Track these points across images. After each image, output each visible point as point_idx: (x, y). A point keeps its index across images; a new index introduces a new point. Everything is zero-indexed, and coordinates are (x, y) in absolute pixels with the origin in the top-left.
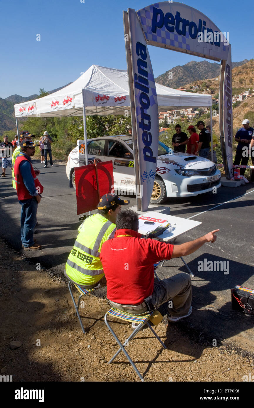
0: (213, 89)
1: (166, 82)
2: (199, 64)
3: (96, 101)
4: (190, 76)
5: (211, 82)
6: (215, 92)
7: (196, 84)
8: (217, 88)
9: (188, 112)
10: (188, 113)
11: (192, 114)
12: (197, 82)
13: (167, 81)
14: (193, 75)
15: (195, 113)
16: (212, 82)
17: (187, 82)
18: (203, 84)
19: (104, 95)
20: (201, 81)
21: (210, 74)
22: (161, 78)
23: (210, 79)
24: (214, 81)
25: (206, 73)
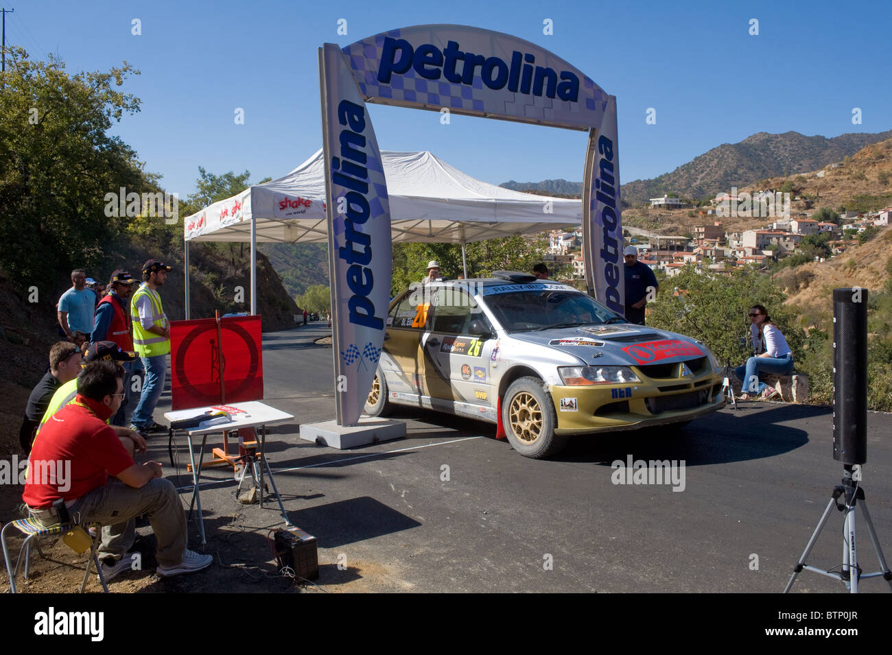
0: (810, 198)
1: (695, 181)
2: (778, 140)
3: (281, 209)
4: (755, 167)
5: (806, 182)
6: (816, 204)
7: (765, 186)
8: (820, 195)
9: (745, 253)
10: (744, 255)
11: (755, 256)
12: (769, 182)
13: (698, 179)
14: (763, 165)
15: (762, 254)
16: (808, 180)
17: (747, 181)
18: (784, 186)
19: (299, 198)
20: (781, 178)
21: (805, 163)
22: (682, 173)
23: (803, 175)
24: (812, 180)
25: (794, 160)
